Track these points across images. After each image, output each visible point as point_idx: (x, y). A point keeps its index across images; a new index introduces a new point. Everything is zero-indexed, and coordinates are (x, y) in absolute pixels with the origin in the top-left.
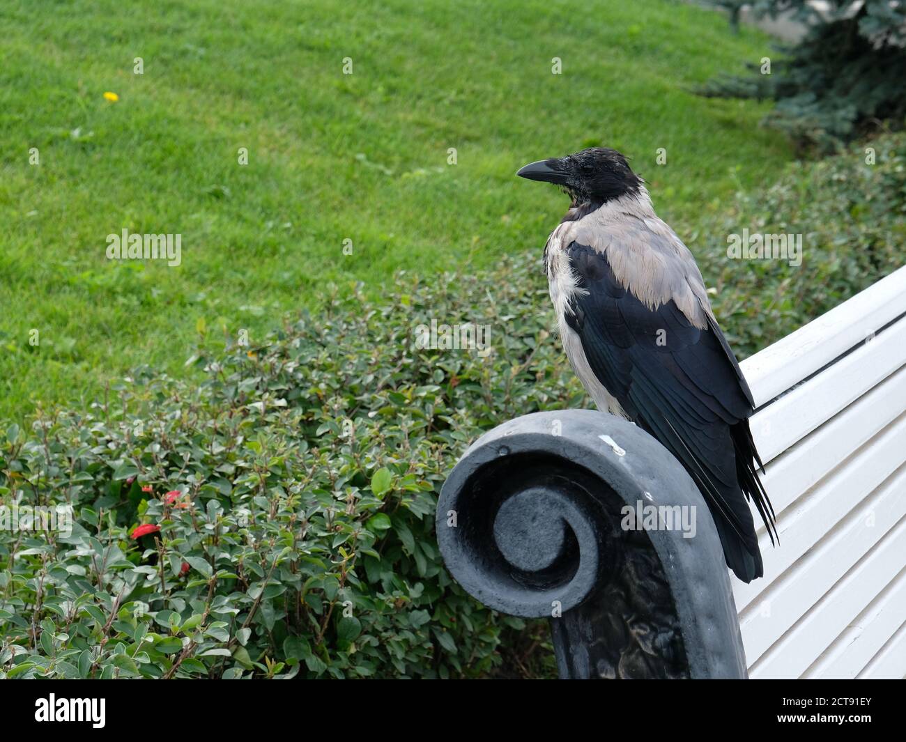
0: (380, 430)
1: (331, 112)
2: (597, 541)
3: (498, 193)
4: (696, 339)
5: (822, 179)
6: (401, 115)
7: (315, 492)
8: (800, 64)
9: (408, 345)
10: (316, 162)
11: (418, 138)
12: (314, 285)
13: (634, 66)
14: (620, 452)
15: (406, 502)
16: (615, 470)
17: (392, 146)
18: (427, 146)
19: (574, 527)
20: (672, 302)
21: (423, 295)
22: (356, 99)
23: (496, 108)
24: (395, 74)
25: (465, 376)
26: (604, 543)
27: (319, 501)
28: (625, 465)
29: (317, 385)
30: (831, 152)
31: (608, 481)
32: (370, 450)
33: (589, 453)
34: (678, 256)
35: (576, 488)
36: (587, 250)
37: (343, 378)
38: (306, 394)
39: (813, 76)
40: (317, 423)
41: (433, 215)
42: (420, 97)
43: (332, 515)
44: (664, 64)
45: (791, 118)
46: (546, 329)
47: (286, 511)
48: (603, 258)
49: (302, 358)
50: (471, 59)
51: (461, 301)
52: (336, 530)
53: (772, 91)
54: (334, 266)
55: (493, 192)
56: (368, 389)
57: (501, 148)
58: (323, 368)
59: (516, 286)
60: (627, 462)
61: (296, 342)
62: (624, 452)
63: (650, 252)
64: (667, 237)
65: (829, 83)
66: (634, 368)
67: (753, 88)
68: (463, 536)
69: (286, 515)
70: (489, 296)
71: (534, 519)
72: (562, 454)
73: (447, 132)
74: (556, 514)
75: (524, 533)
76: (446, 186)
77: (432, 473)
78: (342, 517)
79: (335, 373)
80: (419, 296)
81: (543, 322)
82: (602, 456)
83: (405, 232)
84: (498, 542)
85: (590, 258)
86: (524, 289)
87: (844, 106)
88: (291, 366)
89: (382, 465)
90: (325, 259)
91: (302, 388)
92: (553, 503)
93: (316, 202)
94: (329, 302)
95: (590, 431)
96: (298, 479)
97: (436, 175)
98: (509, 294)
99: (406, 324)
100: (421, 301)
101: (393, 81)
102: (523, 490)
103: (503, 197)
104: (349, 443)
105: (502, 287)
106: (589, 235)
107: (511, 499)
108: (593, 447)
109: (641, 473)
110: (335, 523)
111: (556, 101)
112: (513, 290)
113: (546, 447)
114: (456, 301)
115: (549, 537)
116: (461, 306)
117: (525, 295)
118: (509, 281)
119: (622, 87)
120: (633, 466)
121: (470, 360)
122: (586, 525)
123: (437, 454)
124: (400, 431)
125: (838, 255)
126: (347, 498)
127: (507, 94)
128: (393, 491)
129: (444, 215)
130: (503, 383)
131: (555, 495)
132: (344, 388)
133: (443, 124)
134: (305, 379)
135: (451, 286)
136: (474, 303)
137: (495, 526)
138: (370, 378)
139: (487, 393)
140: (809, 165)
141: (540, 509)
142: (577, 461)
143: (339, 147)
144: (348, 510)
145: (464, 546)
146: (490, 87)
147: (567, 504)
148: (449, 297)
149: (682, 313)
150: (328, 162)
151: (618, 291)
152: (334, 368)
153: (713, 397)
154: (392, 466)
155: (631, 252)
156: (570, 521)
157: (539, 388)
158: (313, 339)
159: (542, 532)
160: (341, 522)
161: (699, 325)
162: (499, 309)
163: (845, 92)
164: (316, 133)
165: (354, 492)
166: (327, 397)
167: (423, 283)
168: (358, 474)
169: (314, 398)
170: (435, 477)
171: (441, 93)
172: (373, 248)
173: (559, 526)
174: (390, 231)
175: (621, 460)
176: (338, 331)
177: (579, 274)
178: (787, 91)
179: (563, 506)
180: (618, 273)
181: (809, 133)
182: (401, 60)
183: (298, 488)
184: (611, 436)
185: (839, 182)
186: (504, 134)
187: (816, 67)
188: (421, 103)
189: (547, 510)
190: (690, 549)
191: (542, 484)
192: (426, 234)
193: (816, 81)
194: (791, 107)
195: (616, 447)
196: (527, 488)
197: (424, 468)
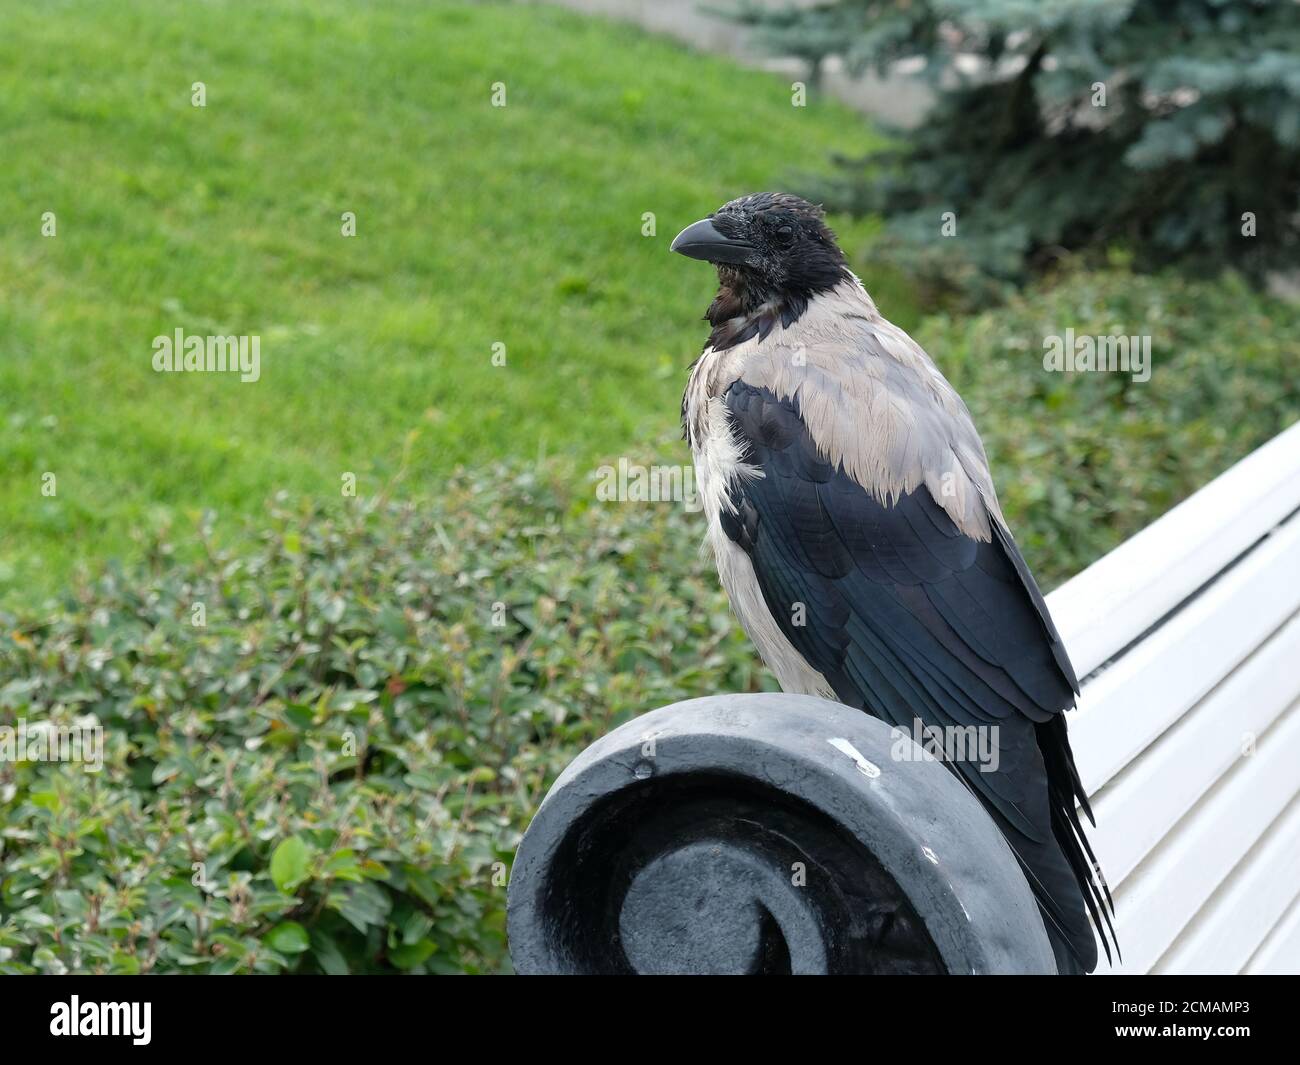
0: (277, 769)
1: (116, 226)
2: (826, 944)
3: (417, 369)
4: (970, 559)
5: (986, 347)
6: (238, 235)
7: (166, 883)
8: (924, 156)
9: (303, 622)
10: (93, 313)
11: (271, 275)
12: (103, 526)
13: (638, 159)
14: (871, 771)
15: (335, 900)
16: (865, 805)
17: (225, 288)
18: (286, 289)
19: (780, 918)
20: (923, 489)
21: (324, 533)
22: (159, 205)
23: (403, 223)
24: (223, 163)
25: (416, 677)
26: (837, 949)
27: (176, 901)
28: (883, 795)
29: (148, 690)
30: (993, 302)
31: (852, 827)
32: (261, 805)
33: (813, 772)
34: (937, 406)
35: (779, 842)
36: (762, 394)
37: (192, 681)
38: (125, 711)
39: (948, 176)
40: (151, 763)
41: (305, 408)
42: (270, 204)
43: (205, 925)
44: (688, 157)
45: (913, 246)
46: (550, 595)
47: (120, 919)
48: (791, 408)
49: (117, 644)
50: (355, 141)
51: (390, 545)
52: (211, 952)
53: (879, 201)
54: (136, 494)
55: (407, 368)
56: (237, 700)
57: (415, 293)
58: (156, 661)
59: (489, 521)
60: (886, 789)
61: (102, 617)
62: (877, 772)
63: (886, 398)
64: (918, 368)
65: (975, 189)
66: (853, 616)
67: (846, 197)
68: (558, 938)
69: (119, 925)
70: (441, 538)
71: (700, 904)
72: (760, 774)
73: (319, 265)
74: (743, 892)
75: (681, 931)
76: (324, 358)
77: (377, 848)
78: (223, 927)
79: (177, 670)
80: (314, 538)
81: (543, 582)
82: (838, 778)
83: (259, 437)
84: (628, 950)
85: (767, 408)
86: (501, 526)
87: (1006, 227)
88: (96, 658)
89: (288, 833)
90: (120, 481)
91: (117, 699)
92: (737, 872)
93: (96, 384)
94: (155, 546)
95: (809, 731)
96: (136, 859)
97: (306, 338)
98: (475, 534)
99: (301, 584)
100: (319, 546)
101: (223, 176)
102: (677, 847)
103: (426, 379)
104: (222, 792)
105: (463, 521)
106: (766, 367)
107: (655, 865)
108: (820, 760)
109: (912, 811)
110: (212, 939)
111: (507, 215)
112: (483, 528)
113: (729, 761)
114: (381, 547)
115: (731, 939)
116: (390, 555)
117: (504, 537)
118: (473, 511)
119: (618, 191)
120: (897, 798)
121: (421, 649)
122: (805, 913)
123: (388, 811)
124: (311, 771)
125: (1035, 473)
126: (231, 894)
127: (422, 200)
128: (313, 880)
129: (324, 408)
130: (486, 688)
131: (741, 856)
132: (193, 697)
133: (312, 250)
134: (122, 683)
135: (371, 519)
136: (414, 549)
137: (622, 917)
138: (243, 680)
139: (459, 706)
140: (961, 322)
141: (713, 884)
142: (790, 788)
143: (133, 287)
144: (236, 914)
145: (560, 959)
146: (390, 188)
147: (767, 872)
148: (367, 540)
149: (942, 510)
150: (114, 314)
151: (819, 469)
152: (175, 662)
153: (1002, 669)
154: (308, 835)
155: (846, 396)
156: (772, 906)
157: (553, 698)
158: (131, 610)
159: (716, 929)
160: (223, 937)
161: (977, 532)
162: (463, 559)
163: (1005, 203)
164: (89, 263)
165: (241, 881)
166: (164, 714)
167: (321, 514)
168: (243, 851)
169: (140, 716)
170: (385, 855)
171: (307, 199)
172: (205, 463)
173: (750, 916)
174: (233, 433)
175: (875, 786)
176: (174, 598)
177: (746, 438)
178: (904, 202)
179: (758, 878)
180: (819, 437)
181: (949, 274)
182: (235, 141)
183: (136, 875)
184: (851, 740)
185: (1015, 353)
186: (419, 269)
187: (955, 161)
188: (272, 215)
189: (727, 884)
190: (1006, 957)
191: (713, 835)
192: (295, 439)
193: (957, 184)
194: (913, 228)
195: (862, 762)
196: (683, 844)
197: (368, 838)
